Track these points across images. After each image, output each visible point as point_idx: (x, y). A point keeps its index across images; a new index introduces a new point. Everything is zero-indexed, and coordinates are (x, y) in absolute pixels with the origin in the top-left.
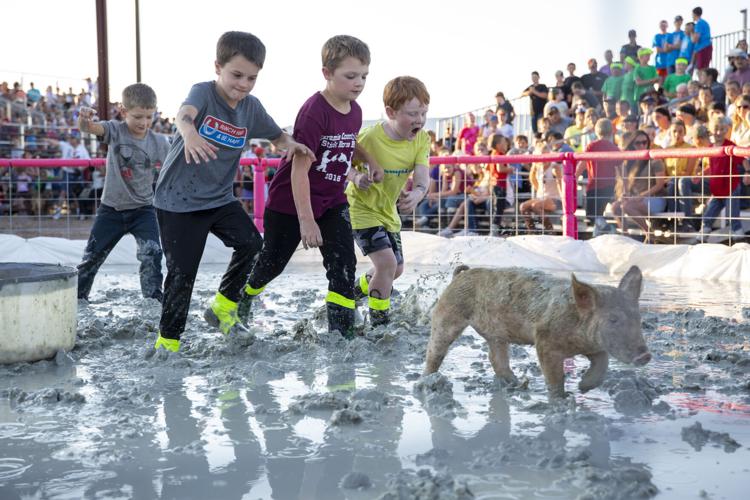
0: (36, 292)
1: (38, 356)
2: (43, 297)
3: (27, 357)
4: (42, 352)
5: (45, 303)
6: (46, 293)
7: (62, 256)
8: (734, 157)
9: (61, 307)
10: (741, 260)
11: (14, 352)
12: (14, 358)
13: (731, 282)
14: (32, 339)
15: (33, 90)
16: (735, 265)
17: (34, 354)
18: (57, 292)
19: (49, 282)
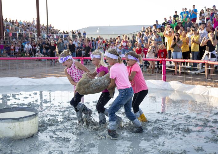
0: (28, 120)
1: (29, 136)
2: (30, 121)
3: (26, 137)
4: (30, 135)
5: (30, 123)
6: (30, 120)
7: (31, 83)
8: (208, 63)
9: (34, 123)
10: (209, 90)
11: (23, 136)
12: (22, 138)
13: (206, 96)
14: (27, 132)
15: (20, 22)
16: (207, 91)
17: (28, 136)
18: (33, 119)
19: (31, 117)
